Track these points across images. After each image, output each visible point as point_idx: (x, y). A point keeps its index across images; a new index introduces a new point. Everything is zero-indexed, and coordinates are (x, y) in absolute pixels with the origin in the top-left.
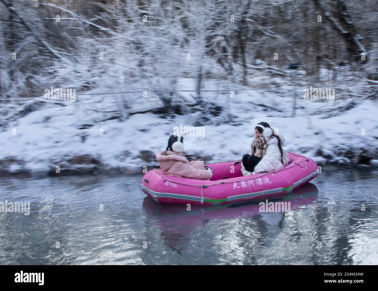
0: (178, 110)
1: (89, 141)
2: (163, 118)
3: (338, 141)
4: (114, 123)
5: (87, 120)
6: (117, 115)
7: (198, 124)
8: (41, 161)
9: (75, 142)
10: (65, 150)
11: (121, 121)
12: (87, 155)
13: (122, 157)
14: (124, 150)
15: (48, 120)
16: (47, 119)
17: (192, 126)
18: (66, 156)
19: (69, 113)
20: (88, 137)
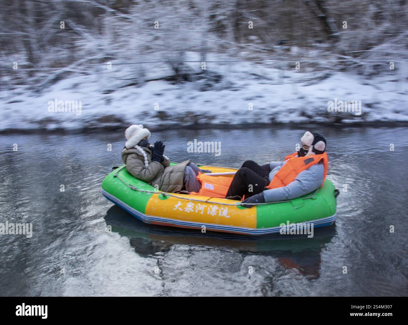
0: (186, 78)
1: (114, 104)
2: (174, 84)
3: (318, 104)
4: (132, 89)
5: (109, 86)
6: (135, 82)
7: (203, 90)
8: (74, 121)
9: (101, 104)
10: (94, 111)
11: (139, 87)
12: (112, 115)
13: (142, 117)
14: (142, 111)
15: (77, 86)
16: (75, 86)
17: (198, 91)
18: (95, 116)
19: (94, 80)
20: (112, 101)
